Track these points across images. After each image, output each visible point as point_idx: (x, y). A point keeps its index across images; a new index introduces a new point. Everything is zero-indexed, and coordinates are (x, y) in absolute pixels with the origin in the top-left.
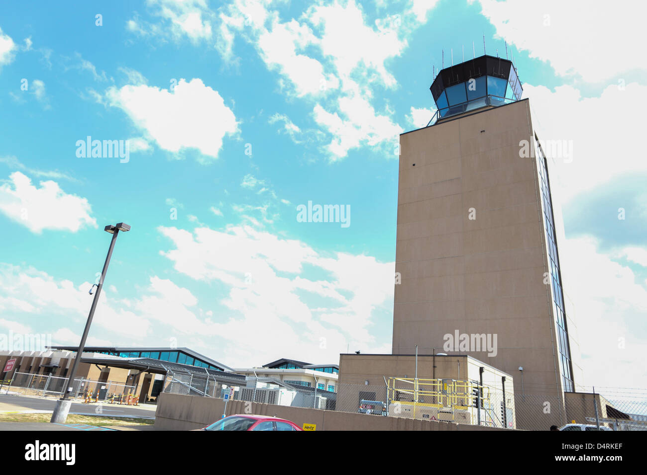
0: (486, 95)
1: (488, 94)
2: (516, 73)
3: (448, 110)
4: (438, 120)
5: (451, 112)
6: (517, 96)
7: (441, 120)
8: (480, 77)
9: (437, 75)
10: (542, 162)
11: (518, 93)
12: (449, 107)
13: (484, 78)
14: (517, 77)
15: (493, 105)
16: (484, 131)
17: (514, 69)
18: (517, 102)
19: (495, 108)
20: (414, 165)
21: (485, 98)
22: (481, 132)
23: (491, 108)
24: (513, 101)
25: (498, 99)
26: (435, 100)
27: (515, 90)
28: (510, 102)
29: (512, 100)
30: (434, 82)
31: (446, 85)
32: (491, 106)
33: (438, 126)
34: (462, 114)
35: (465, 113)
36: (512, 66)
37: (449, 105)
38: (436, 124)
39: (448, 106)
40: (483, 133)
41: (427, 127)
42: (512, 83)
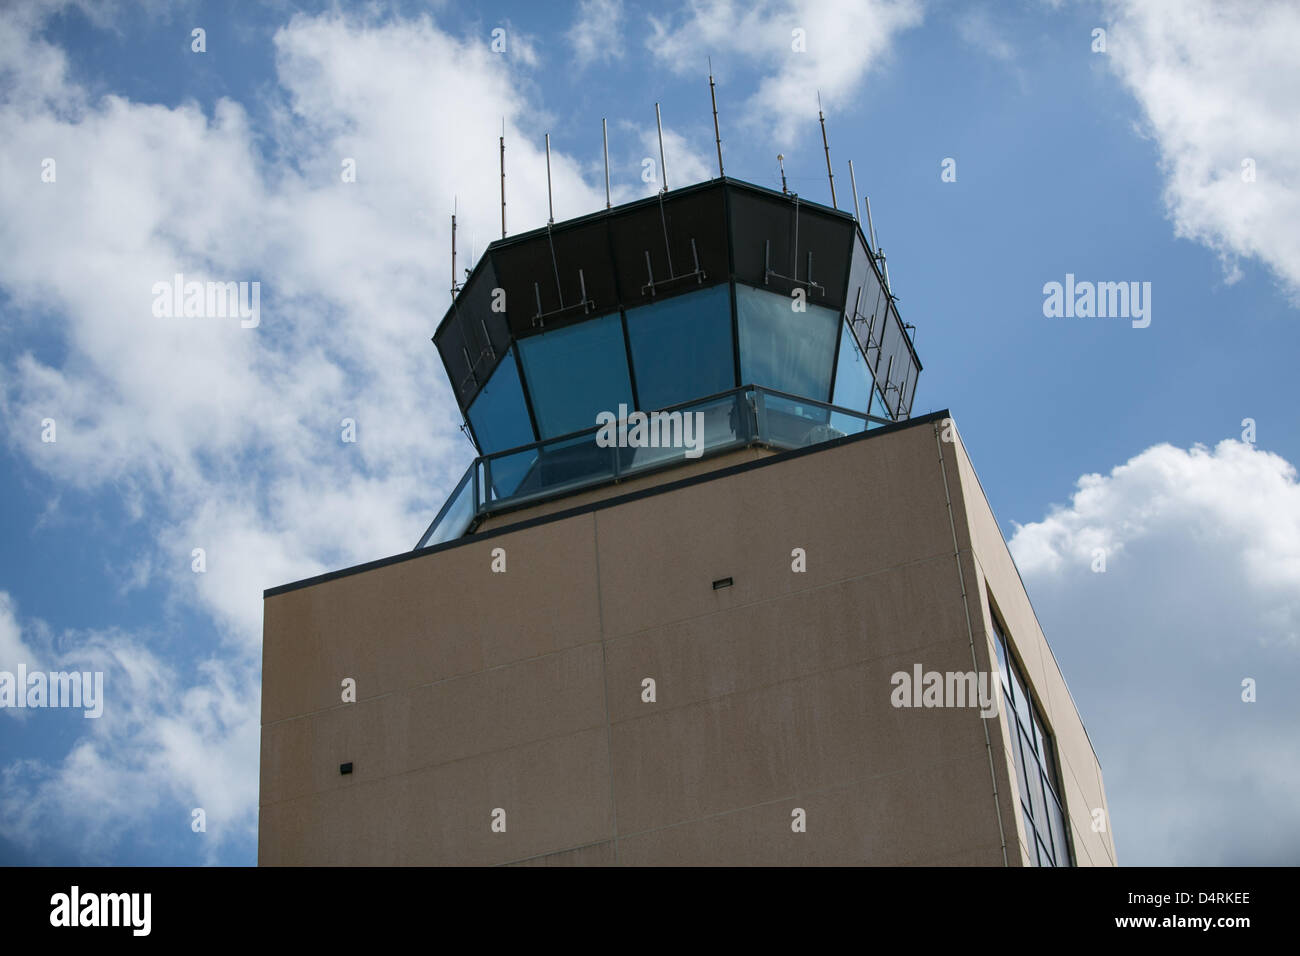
0: (732, 386)
1: (744, 383)
2: (881, 278)
3: (532, 458)
4: (479, 519)
5: (548, 474)
6: (892, 397)
7: (495, 514)
8: (697, 288)
9: (473, 266)
10: (1035, 751)
11: (895, 381)
12: (539, 442)
13: (720, 293)
14: (889, 298)
15: (772, 441)
16: (730, 581)
17: (872, 259)
18: (891, 428)
19: (783, 455)
20: (347, 769)
21: (728, 405)
22: (716, 585)
23: (763, 454)
24: (872, 425)
25: (799, 410)
26: (465, 403)
27: (883, 364)
28: (857, 426)
29: (868, 417)
30: (457, 303)
31: (519, 324)
32: (757, 446)
33: (476, 545)
34: (609, 484)
35: (624, 480)
36: (857, 239)
37: (537, 436)
38: (470, 535)
39: (532, 440)
40: (724, 591)
41: (420, 552)
42: (862, 330)
